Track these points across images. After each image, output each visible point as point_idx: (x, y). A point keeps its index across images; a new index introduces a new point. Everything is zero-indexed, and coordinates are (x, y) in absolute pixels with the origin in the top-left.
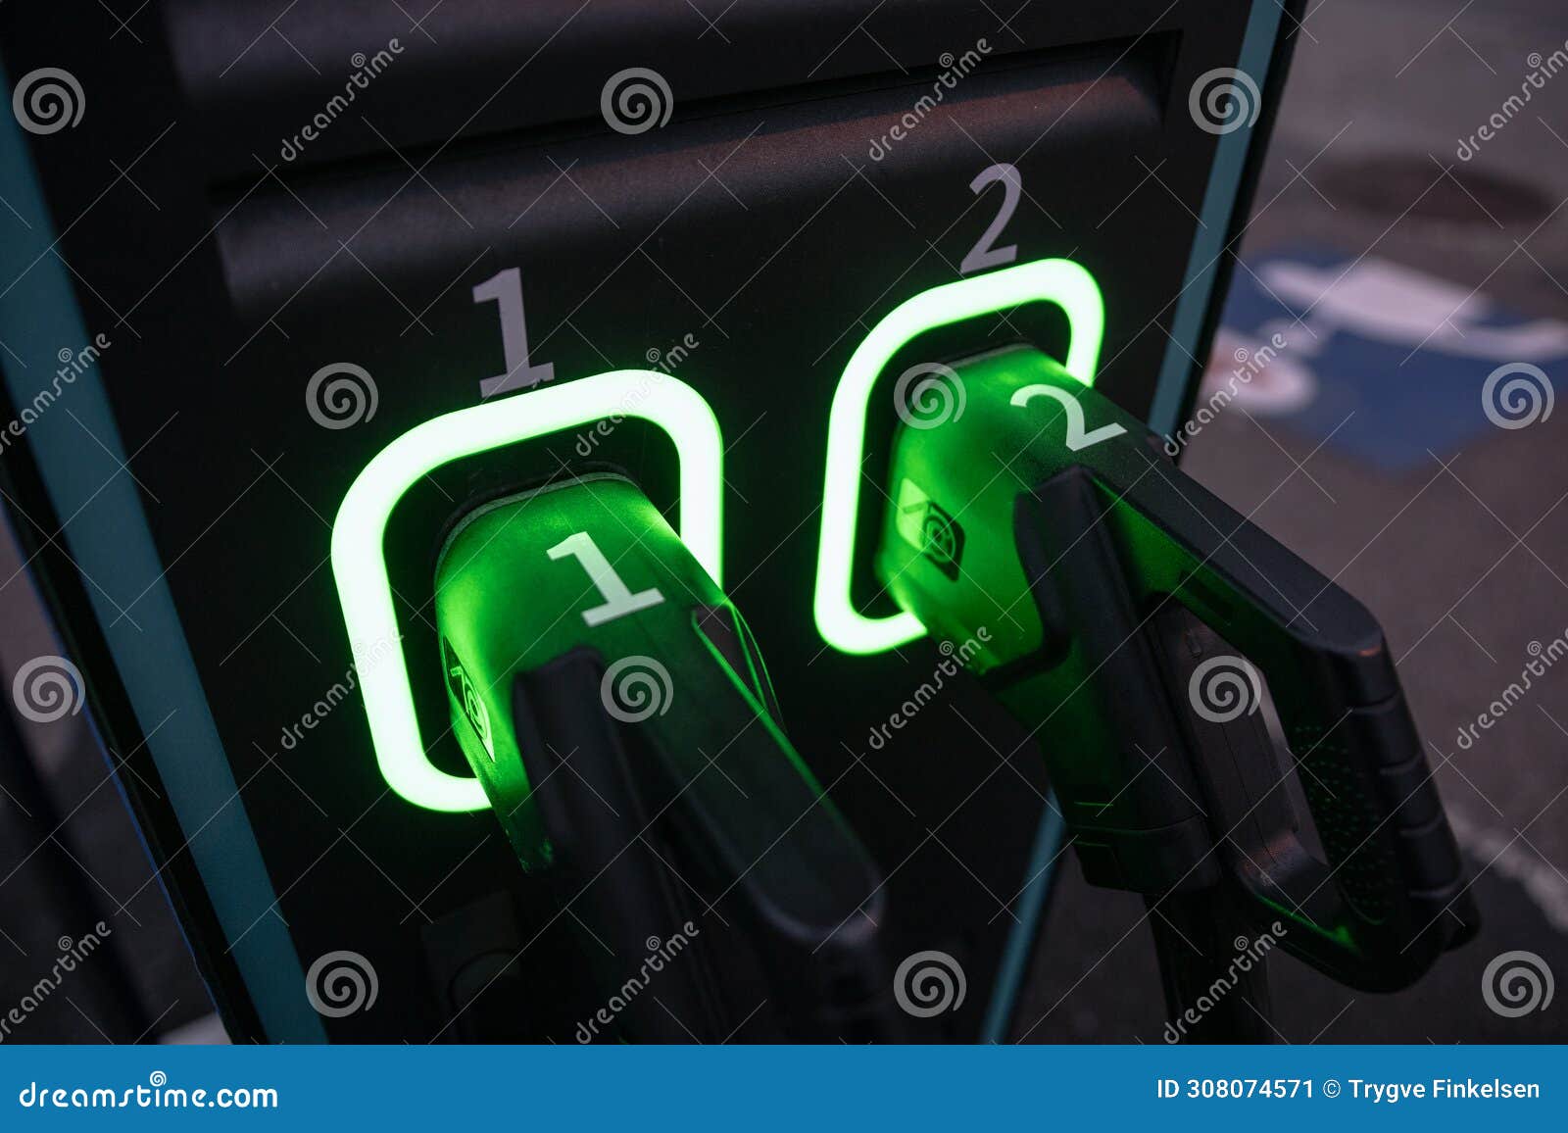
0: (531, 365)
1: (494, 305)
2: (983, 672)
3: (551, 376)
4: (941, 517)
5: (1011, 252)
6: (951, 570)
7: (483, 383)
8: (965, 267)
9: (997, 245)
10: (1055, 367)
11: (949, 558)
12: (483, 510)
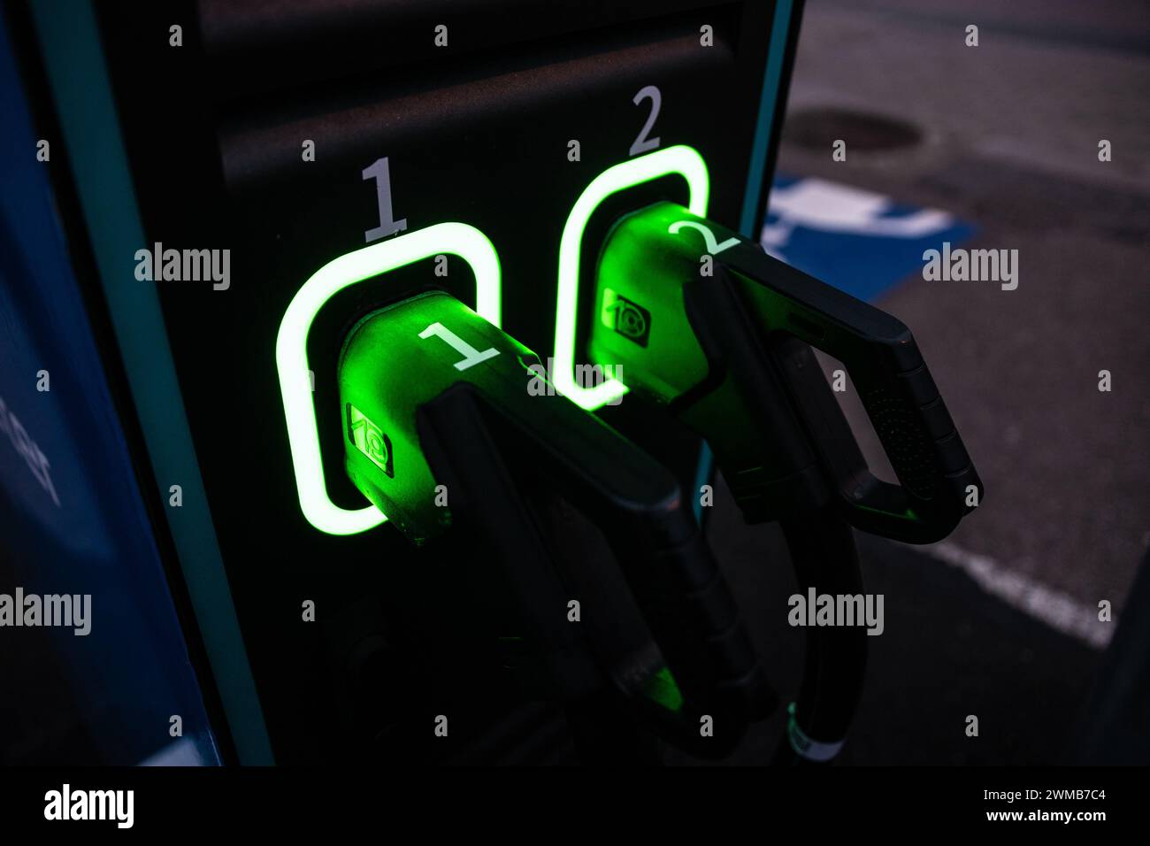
0: (394, 221)
1: (373, 180)
2: (669, 401)
3: (405, 228)
4: (633, 308)
5: (656, 142)
6: (642, 341)
7: (367, 233)
8: (632, 152)
9: (648, 138)
10: (684, 210)
11: (639, 334)
12: (368, 317)
